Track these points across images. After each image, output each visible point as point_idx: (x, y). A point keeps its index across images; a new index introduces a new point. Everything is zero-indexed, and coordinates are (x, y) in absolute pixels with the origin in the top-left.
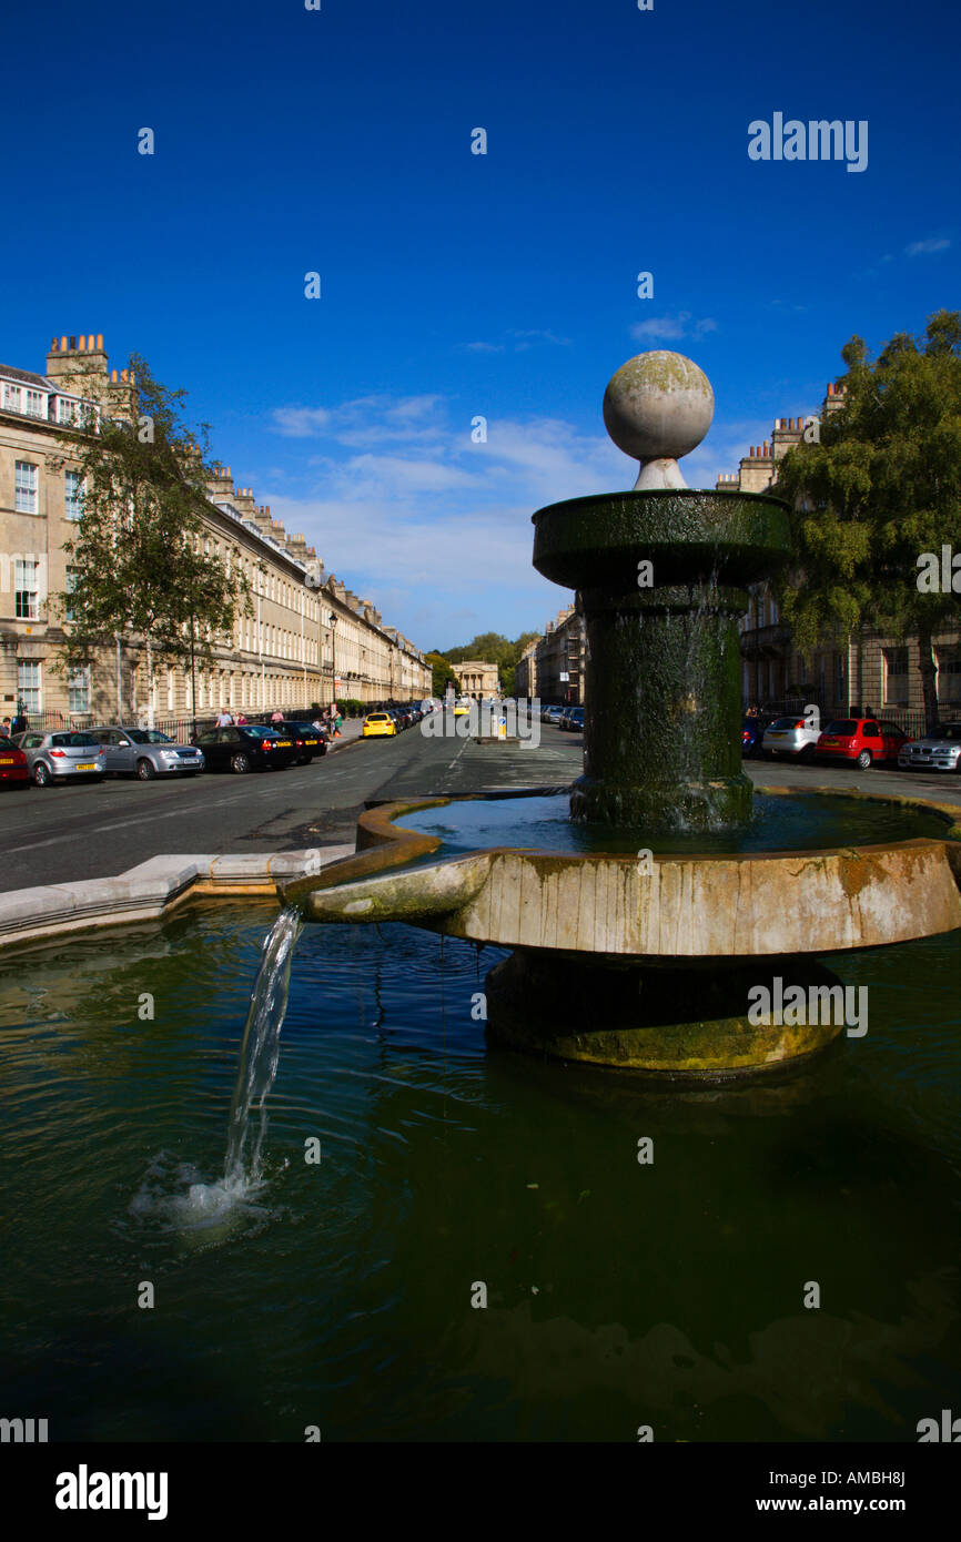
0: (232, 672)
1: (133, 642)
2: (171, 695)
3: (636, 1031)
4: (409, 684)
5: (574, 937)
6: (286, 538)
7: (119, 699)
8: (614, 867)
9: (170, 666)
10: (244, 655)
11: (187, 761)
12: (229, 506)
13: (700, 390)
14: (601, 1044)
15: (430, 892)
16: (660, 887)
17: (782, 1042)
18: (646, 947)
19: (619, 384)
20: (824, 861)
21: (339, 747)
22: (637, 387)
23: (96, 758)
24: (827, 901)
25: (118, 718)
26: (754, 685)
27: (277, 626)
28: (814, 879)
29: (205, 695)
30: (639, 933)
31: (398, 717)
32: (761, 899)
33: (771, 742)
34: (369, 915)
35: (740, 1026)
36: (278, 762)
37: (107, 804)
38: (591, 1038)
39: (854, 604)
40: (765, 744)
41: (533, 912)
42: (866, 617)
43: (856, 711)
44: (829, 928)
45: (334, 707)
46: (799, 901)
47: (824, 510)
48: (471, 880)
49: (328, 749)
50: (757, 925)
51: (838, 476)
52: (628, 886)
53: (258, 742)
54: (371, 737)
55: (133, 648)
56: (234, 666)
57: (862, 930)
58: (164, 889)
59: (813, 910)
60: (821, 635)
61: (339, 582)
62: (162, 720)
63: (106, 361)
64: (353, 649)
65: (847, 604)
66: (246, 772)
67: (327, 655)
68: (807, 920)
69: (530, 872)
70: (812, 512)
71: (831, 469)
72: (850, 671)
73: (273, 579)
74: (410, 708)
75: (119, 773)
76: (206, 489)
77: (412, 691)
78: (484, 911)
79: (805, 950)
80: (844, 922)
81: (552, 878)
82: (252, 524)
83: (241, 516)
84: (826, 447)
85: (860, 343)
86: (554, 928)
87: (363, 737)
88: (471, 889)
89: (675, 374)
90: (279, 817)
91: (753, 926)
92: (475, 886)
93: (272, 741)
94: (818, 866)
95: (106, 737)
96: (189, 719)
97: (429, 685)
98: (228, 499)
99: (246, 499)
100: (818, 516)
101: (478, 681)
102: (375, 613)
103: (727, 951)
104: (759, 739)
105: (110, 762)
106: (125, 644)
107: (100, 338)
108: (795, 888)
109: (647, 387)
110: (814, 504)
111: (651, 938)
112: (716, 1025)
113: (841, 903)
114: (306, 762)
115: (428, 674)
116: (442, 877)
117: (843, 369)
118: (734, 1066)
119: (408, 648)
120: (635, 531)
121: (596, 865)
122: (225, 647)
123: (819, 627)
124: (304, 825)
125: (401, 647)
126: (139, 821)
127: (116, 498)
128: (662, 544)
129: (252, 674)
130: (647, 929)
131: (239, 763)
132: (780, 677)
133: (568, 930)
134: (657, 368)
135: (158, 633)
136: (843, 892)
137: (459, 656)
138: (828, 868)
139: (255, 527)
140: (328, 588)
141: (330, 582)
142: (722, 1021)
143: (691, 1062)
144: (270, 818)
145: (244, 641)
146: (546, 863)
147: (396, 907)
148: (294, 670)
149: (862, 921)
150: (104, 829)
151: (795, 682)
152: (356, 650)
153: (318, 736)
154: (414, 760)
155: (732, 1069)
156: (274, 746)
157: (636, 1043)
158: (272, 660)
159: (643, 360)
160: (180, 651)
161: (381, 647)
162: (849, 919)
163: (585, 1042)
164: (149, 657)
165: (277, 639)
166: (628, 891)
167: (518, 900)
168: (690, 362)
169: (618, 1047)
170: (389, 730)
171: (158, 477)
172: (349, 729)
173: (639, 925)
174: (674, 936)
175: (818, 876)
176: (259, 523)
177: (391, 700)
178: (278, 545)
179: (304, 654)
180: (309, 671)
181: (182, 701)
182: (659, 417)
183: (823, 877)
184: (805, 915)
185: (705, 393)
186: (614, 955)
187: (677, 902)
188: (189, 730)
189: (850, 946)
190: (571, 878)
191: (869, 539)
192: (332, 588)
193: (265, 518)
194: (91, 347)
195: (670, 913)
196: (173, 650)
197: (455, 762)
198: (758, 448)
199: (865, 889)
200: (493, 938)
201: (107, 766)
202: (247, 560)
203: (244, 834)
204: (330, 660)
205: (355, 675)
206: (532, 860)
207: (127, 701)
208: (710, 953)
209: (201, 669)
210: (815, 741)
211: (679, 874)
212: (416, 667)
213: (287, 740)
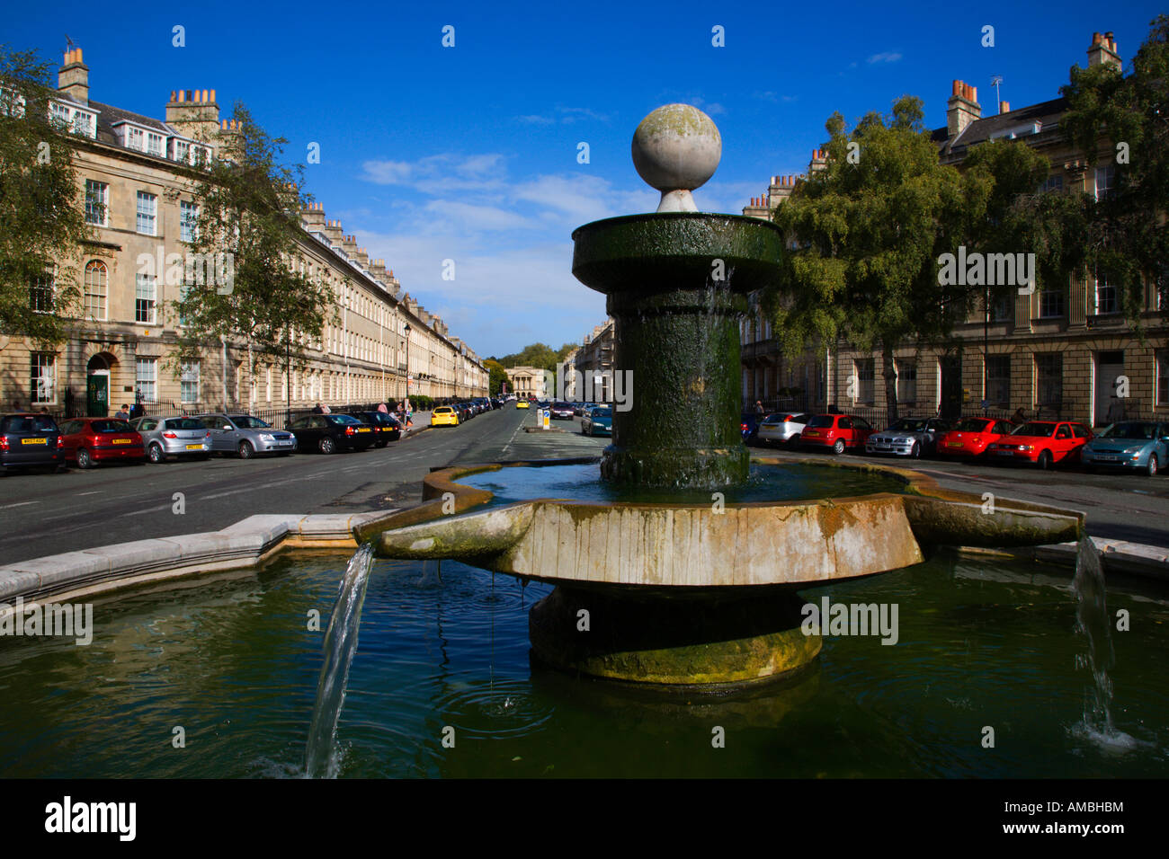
0: (322, 371)
1: (237, 344)
2: (269, 389)
3: (653, 652)
4: (470, 384)
5: (602, 571)
6: (368, 262)
7: (225, 391)
8: (636, 513)
9: (269, 365)
10: (331, 357)
11: (282, 443)
12: (321, 234)
13: (711, 136)
14: (625, 664)
15: (484, 533)
16: (673, 530)
17: (772, 660)
18: (662, 579)
19: (645, 129)
20: (806, 509)
21: (411, 433)
22: (659, 132)
23: (204, 440)
24: (809, 541)
25: (223, 407)
26: (752, 387)
27: (360, 334)
28: (798, 523)
29: (299, 389)
30: (656, 568)
31: (460, 410)
32: (756, 539)
33: (765, 433)
34: (433, 552)
35: (738, 647)
36: (360, 445)
37: (212, 477)
38: (616, 657)
39: (832, 323)
40: (760, 434)
41: (568, 550)
42: (842, 333)
43: (833, 409)
44: (810, 563)
45: (407, 401)
46: (786, 541)
47: (808, 248)
48: (518, 524)
49: (402, 435)
50: (753, 560)
51: (821, 223)
52: (647, 529)
53: (342, 428)
54: (438, 426)
55: (236, 349)
56: (323, 366)
57: (837, 565)
58: (259, 542)
59: (797, 550)
60: (805, 348)
61: (413, 299)
62: (260, 409)
63: (217, 112)
64: (423, 354)
65: (827, 323)
66: (332, 452)
67: (402, 359)
68: (792, 556)
69: (566, 518)
70: (799, 250)
71: (816, 217)
72: (828, 377)
73: (357, 296)
74: (471, 403)
75: (224, 453)
76: (302, 220)
77: (472, 390)
78: (528, 551)
79: (790, 581)
80: (822, 558)
81: (585, 523)
82: (340, 250)
83: (331, 242)
84: (812, 199)
85: (840, 118)
86: (586, 563)
87: (431, 426)
88: (517, 532)
89: (691, 123)
90: (359, 489)
91: (749, 561)
92: (521, 529)
93: (355, 427)
94: (802, 513)
95: (213, 422)
96: (284, 409)
97: (487, 385)
98: (320, 229)
99: (336, 229)
100: (804, 252)
101: (527, 382)
102: (442, 325)
103: (728, 582)
104: (756, 430)
105: (215, 443)
106: (230, 345)
107: (213, 93)
108: (783, 530)
109: (668, 132)
110: (801, 244)
111: (665, 570)
112: (718, 647)
113: (820, 543)
114: (383, 445)
115: (486, 376)
116: (493, 521)
117: (826, 138)
118: (733, 680)
119: (470, 355)
120: (657, 245)
121: (621, 512)
122: (316, 350)
123: (804, 341)
124: (380, 495)
125: (464, 353)
126: (239, 491)
127: (224, 224)
128: (678, 256)
129: (338, 373)
130: (663, 564)
131: (326, 445)
132: (773, 381)
133: (597, 565)
134: (676, 117)
135: (259, 336)
136: (822, 534)
137: (511, 361)
138: (810, 514)
139: (343, 252)
140: (403, 304)
141: (405, 299)
142: (723, 643)
143: (698, 677)
144: (352, 489)
145: (332, 345)
146: (580, 510)
147: (455, 545)
148: (374, 371)
149: (836, 558)
150: (208, 497)
151: (785, 386)
152: (426, 355)
153: (393, 424)
154: (473, 445)
155: (731, 682)
156: (356, 431)
157: (653, 662)
158: (355, 362)
159: (665, 110)
160: (277, 351)
161: (448, 353)
162: (826, 556)
163: (611, 661)
164: (251, 356)
165: (360, 345)
166: (647, 533)
167: (557, 542)
168: (702, 113)
169: (638, 666)
170: (453, 421)
171: (260, 208)
172: (419, 420)
173: (656, 561)
174: (685, 571)
175: (802, 521)
176: (346, 249)
177: (455, 397)
178: (362, 267)
179: (383, 357)
180: (386, 372)
181: (279, 394)
182: (676, 156)
183: (806, 521)
184: (791, 553)
185: (715, 139)
186: (635, 585)
187: (687, 542)
188: (284, 418)
189: (826, 578)
190: (600, 521)
191: (845, 273)
192: (406, 304)
193: (351, 245)
194: (205, 99)
195: (681, 550)
196: (271, 351)
197: (507, 446)
198: (757, 199)
199: (839, 532)
200: (535, 573)
201: (213, 446)
202: (336, 279)
203: (329, 502)
204: (405, 363)
205: (425, 376)
206: (568, 508)
207: (231, 393)
208: (713, 584)
209: (295, 368)
210: (800, 432)
211: (689, 519)
212: (476, 370)
213: (367, 427)
